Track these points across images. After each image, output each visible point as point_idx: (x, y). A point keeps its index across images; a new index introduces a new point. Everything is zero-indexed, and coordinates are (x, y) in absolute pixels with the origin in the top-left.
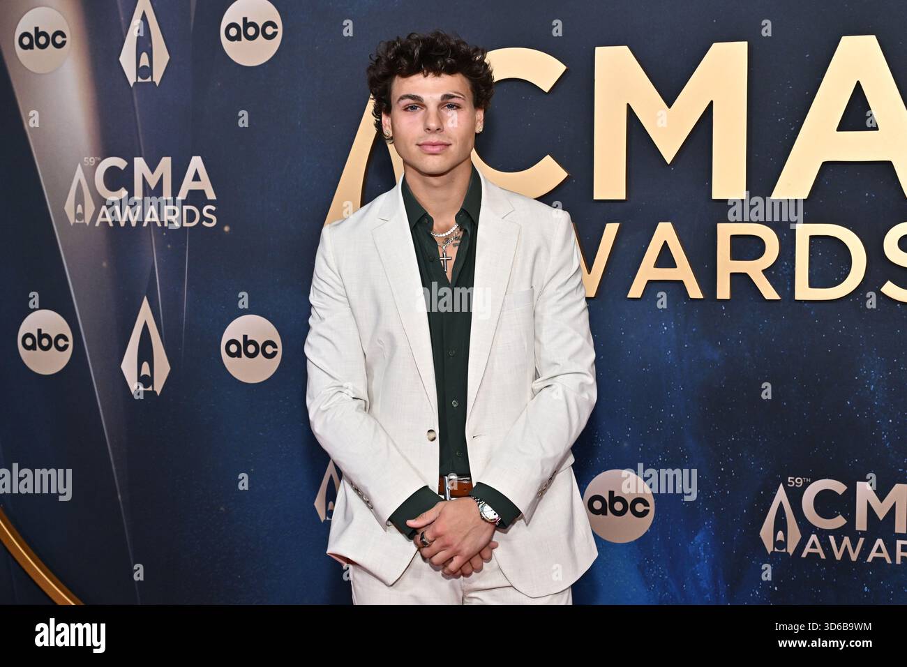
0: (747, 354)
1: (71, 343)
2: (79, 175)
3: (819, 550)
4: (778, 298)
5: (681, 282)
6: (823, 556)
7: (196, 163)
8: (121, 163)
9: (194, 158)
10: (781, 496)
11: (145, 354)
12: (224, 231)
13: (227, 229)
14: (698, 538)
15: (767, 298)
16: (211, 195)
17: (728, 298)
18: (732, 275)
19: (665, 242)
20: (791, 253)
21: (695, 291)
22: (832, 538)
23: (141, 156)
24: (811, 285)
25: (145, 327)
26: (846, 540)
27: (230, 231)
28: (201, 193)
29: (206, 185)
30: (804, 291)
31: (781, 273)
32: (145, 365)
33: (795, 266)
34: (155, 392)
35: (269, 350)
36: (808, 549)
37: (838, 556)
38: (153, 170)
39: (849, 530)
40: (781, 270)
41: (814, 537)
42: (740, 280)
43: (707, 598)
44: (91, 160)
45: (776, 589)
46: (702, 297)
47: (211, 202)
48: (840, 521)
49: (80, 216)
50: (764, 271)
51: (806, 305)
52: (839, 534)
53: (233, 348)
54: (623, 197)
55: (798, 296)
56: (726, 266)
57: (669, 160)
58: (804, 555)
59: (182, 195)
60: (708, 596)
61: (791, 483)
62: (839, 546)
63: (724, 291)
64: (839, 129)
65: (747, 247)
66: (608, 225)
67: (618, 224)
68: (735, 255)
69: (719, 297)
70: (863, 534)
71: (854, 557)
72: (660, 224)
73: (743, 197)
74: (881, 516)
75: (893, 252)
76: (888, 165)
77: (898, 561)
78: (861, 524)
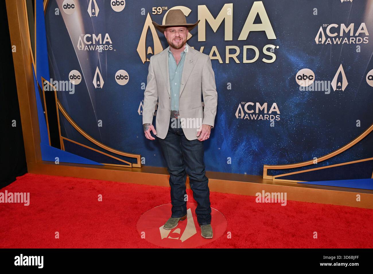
0: (233, 75)
1: (81, 77)
2: (80, 38)
3: (248, 117)
6: (249, 119)
7: (107, 35)
8: (90, 36)
9: (106, 34)
10: (240, 106)
11: (98, 79)
12: (114, 51)
13: (115, 50)
14: (222, 116)
15: (237, 63)
16: (111, 43)
18: (229, 58)
21: (221, 62)
22: (251, 115)
23: (94, 34)
24: (247, 59)
25: (98, 73)
26: (254, 115)
27: (116, 51)
28: (109, 42)
29: (109, 40)
30: (245, 61)
31: (240, 57)
32: (98, 82)
34: (101, 88)
35: (126, 78)
36: (246, 117)
37: (252, 119)
38: (97, 37)
39: (254, 113)
41: (247, 115)
42: (231, 59)
44: (82, 35)
45: (239, 126)
46: (222, 63)
47: (111, 44)
48: (252, 111)
49: (81, 48)
50: (236, 57)
51: (246, 64)
52: (252, 114)
53: (118, 77)
54: (205, 41)
56: (228, 56)
58: (245, 119)
59: (104, 43)
60: (224, 128)
62: (252, 117)
63: (227, 61)
64: (254, 23)
65: (232, 51)
66: (201, 47)
67: (204, 47)
68: (230, 53)
69: (226, 63)
70: (258, 114)
71: (255, 119)
72: (213, 46)
73: (232, 40)
74: (261, 110)
75: (265, 51)
76: (264, 32)
77: (265, 119)
78: (257, 112)
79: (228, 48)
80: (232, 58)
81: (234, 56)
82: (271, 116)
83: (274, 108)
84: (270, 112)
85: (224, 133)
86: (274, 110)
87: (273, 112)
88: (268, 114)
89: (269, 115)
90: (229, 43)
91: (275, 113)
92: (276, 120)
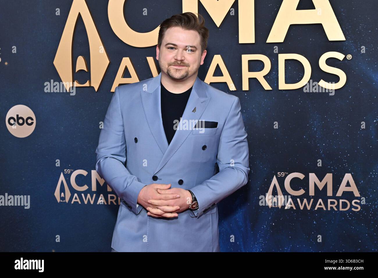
0: (257, 116)
3: (293, 206)
4: (271, 89)
5: (226, 83)
6: (295, 208)
10: (275, 181)
13: (6, 63)
15: (266, 89)
17: (248, 90)
18: (249, 79)
19: (218, 64)
20: (276, 68)
21: (232, 87)
22: (298, 200)
24: (286, 82)
26: (305, 200)
27: (8, 65)
31: (272, 77)
33: (278, 74)
36: (288, 205)
37: (302, 208)
39: (306, 195)
40: (272, 76)
42: (253, 81)
43: (242, 230)
45: (273, 224)
46: (235, 89)
48: (302, 192)
50: (264, 77)
51: (284, 92)
52: (302, 197)
55: (281, 88)
56: (246, 75)
57: (218, 25)
58: (286, 208)
60: (242, 229)
61: (279, 175)
62: (302, 203)
63: (245, 87)
64: (298, 9)
65: (256, 66)
68: (250, 70)
69: (243, 89)
70: (313, 197)
71: (309, 208)
72: (215, 56)
73: (254, 42)
74: (321, 189)
75: (323, 65)
76: (320, 25)
77: (329, 209)
78: (312, 193)
79: (246, 58)
80: (255, 79)
81: (260, 76)
82: (341, 201)
83: (348, 185)
84: (339, 194)
85: (241, 240)
86: (348, 189)
87: (344, 193)
88: (334, 197)
89: (338, 199)
90: (248, 48)
91: (348, 195)
92: (353, 209)
